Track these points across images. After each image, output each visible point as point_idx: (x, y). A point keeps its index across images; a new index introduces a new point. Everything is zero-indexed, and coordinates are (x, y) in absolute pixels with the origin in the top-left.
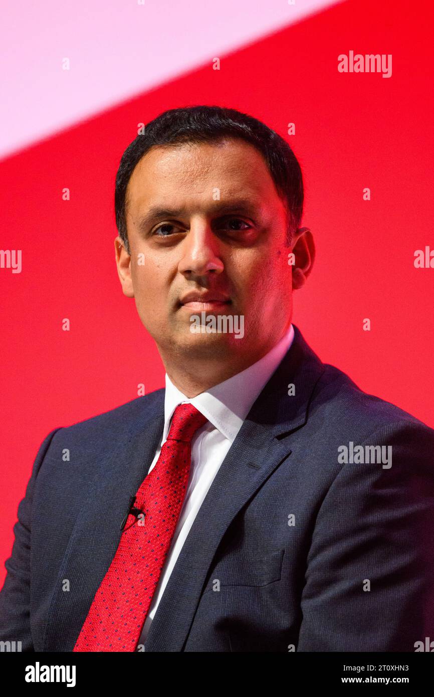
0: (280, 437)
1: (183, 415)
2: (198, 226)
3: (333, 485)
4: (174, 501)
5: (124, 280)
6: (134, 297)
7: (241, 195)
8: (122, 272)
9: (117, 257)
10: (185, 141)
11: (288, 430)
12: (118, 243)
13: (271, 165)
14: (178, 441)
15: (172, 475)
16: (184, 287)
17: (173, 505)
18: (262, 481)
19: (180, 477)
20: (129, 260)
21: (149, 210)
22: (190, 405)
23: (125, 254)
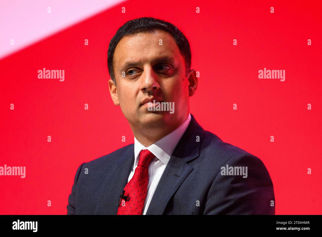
0: (188, 163)
1: (144, 155)
2: (147, 69)
3: (214, 182)
4: (142, 193)
5: (114, 98)
6: (119, 105)
7: (165, 54)
8: (113, 95)
9: (110, 89)
10: (138, 32)
11: (191, 160)
12: (110, 82)
13: (177, 41)
14: (143, 166)
15: (141, 181)
16: (142, 96)
17: (142, 195)
18: (181, 182)
19: (144, 182)
20: (116, 89)
21: (124, 64)
22: (147, 150)
23: (113, 87)
